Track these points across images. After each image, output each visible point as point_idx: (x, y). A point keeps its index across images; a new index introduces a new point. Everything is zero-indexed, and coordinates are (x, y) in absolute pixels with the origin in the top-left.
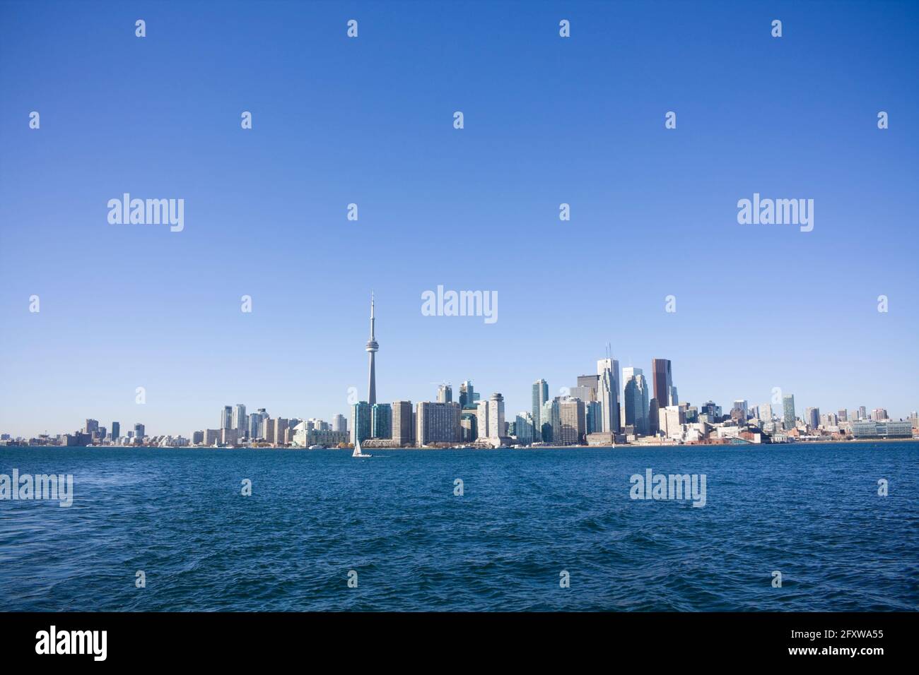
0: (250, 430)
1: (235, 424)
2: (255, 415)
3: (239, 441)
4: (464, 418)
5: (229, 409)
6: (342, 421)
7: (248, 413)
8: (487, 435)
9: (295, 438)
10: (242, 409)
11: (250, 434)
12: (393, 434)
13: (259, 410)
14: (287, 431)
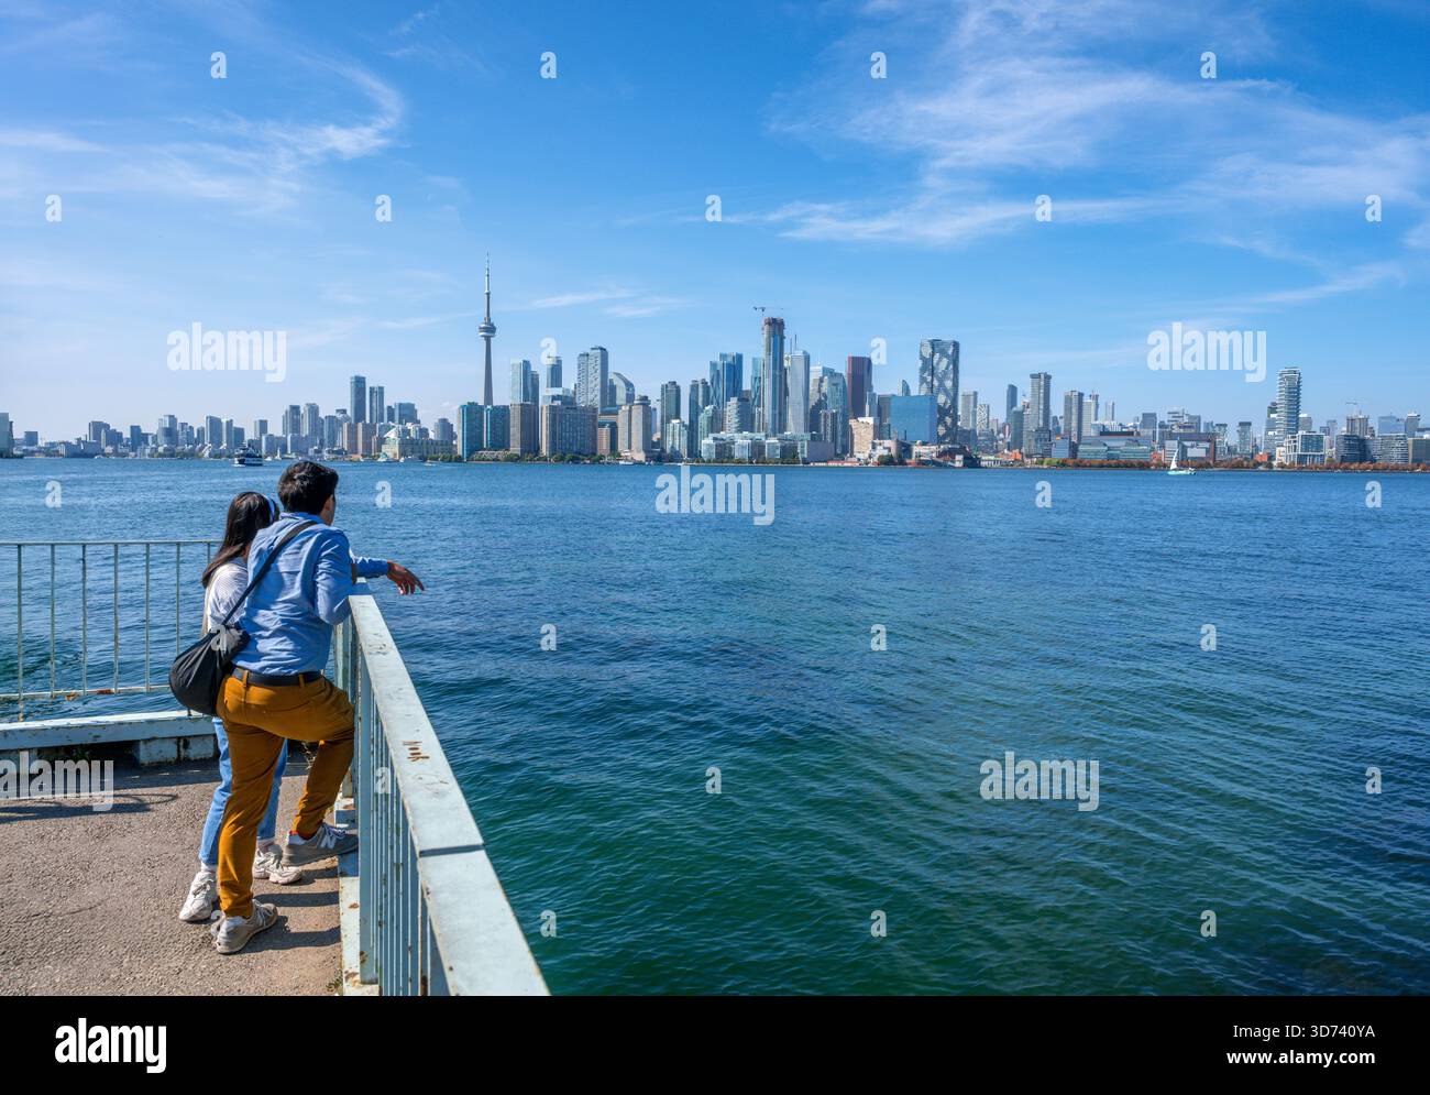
0: (326, 437)
1: (305, 430)
2: (331, 418)
3: (311, 452)
4: (602, 425)
5: (295, 409)
6: (445, 426)
7: (322, 415)
8: (630, 447)
9: (384, 448)
10: (314, 409)
11: (326, 442)
12: (511, 444)
13: (338, 411)
14: (374, 440)
